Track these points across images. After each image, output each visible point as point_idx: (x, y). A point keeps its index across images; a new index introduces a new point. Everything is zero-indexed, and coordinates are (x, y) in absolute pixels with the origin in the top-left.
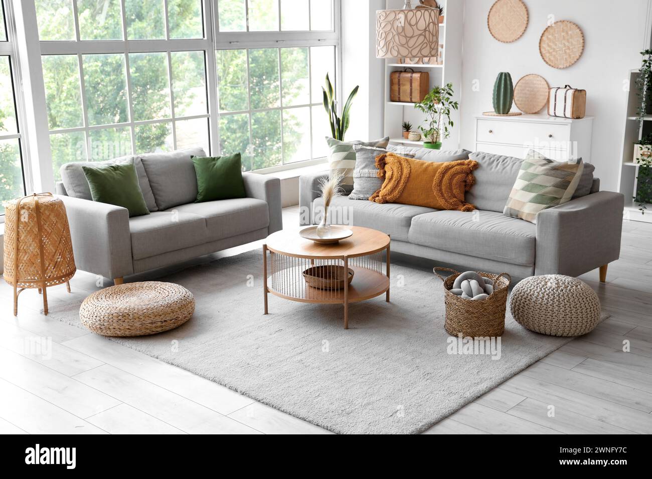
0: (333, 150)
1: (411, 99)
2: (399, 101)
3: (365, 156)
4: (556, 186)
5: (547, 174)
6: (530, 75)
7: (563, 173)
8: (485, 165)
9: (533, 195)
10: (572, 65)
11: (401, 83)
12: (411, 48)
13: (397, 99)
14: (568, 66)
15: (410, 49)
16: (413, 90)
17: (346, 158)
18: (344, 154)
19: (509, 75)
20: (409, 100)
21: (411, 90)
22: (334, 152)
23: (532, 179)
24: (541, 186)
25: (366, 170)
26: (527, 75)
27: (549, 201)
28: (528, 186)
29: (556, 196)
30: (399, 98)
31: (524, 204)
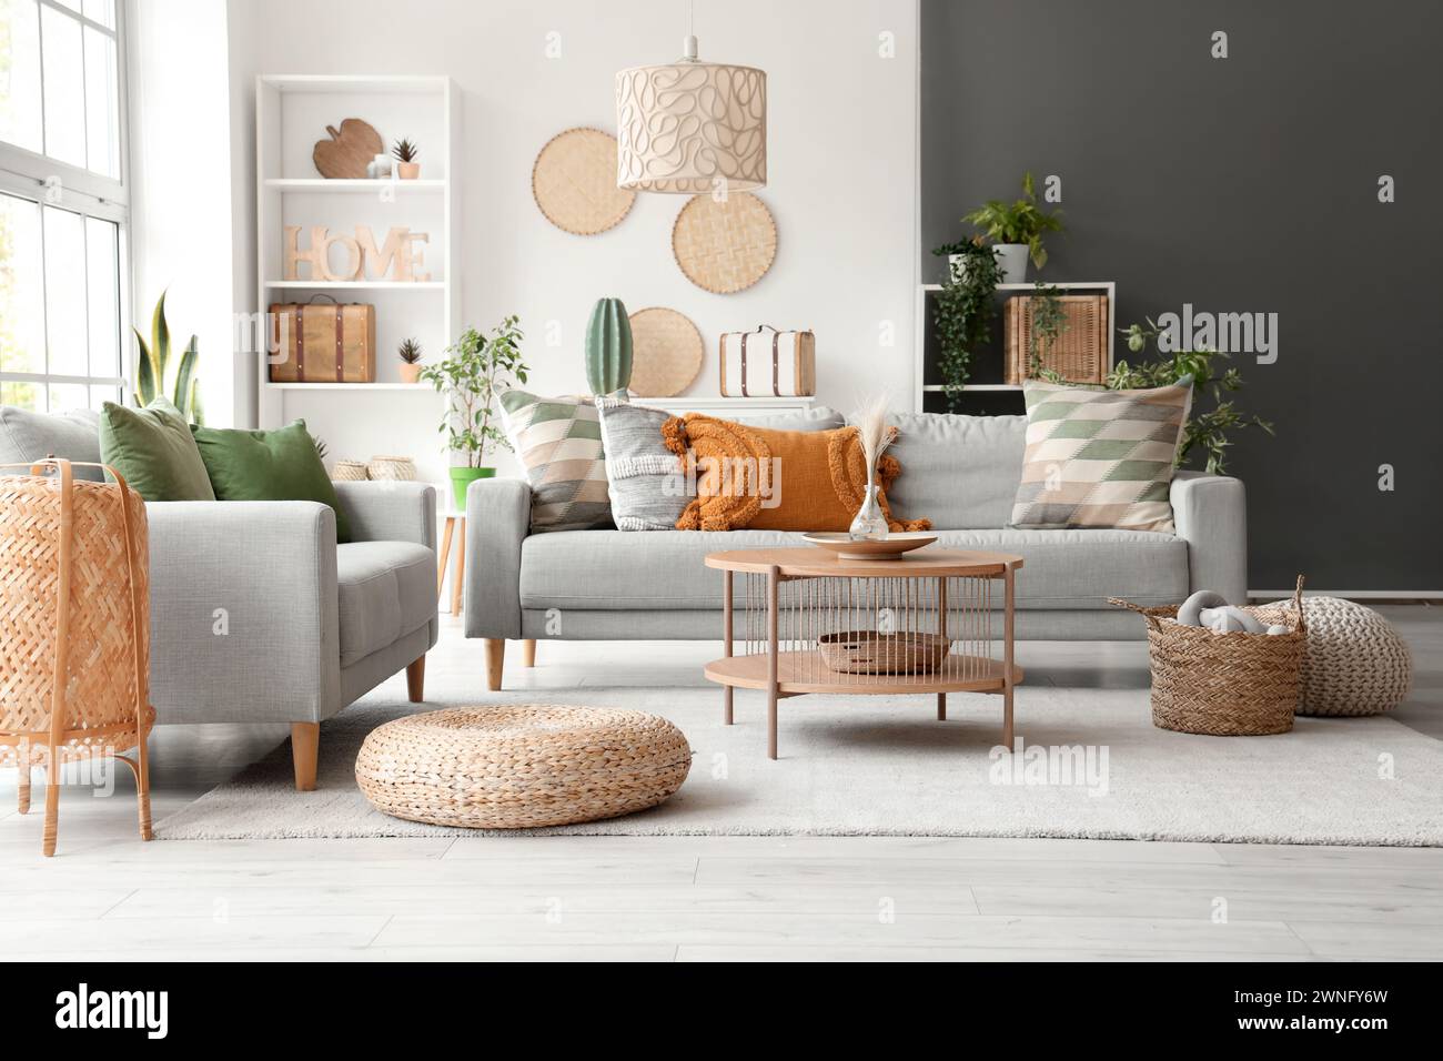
0: (529, 417)
1: (340, 373)
2: (301, 380)
3: (633, 423)
4: (1155, 437)
5: (1126, 417)
6: (650, 309)
7: (1162, 410)
8: (914, 432)
9: (1110, 465)
10: (752, 285)
11: (305, 331)
12: (740, 156)
13: (294, 375)
14: (744, 287)
15: (740, 160)
16: (344, 350)
17: (574, 433)
18: (564, 425)
19: (620, 305)
20: (334, 375)
21: (340, 349)
22: (533, 422)
23: (1093, 433)
24: (1122, 442)
25: (648, 458)
26: (643, 311)
27: (1152, 474)
28: (1089, 447)
29: (1164, 460)
30: (301, 372)
31: (1092, 486)
